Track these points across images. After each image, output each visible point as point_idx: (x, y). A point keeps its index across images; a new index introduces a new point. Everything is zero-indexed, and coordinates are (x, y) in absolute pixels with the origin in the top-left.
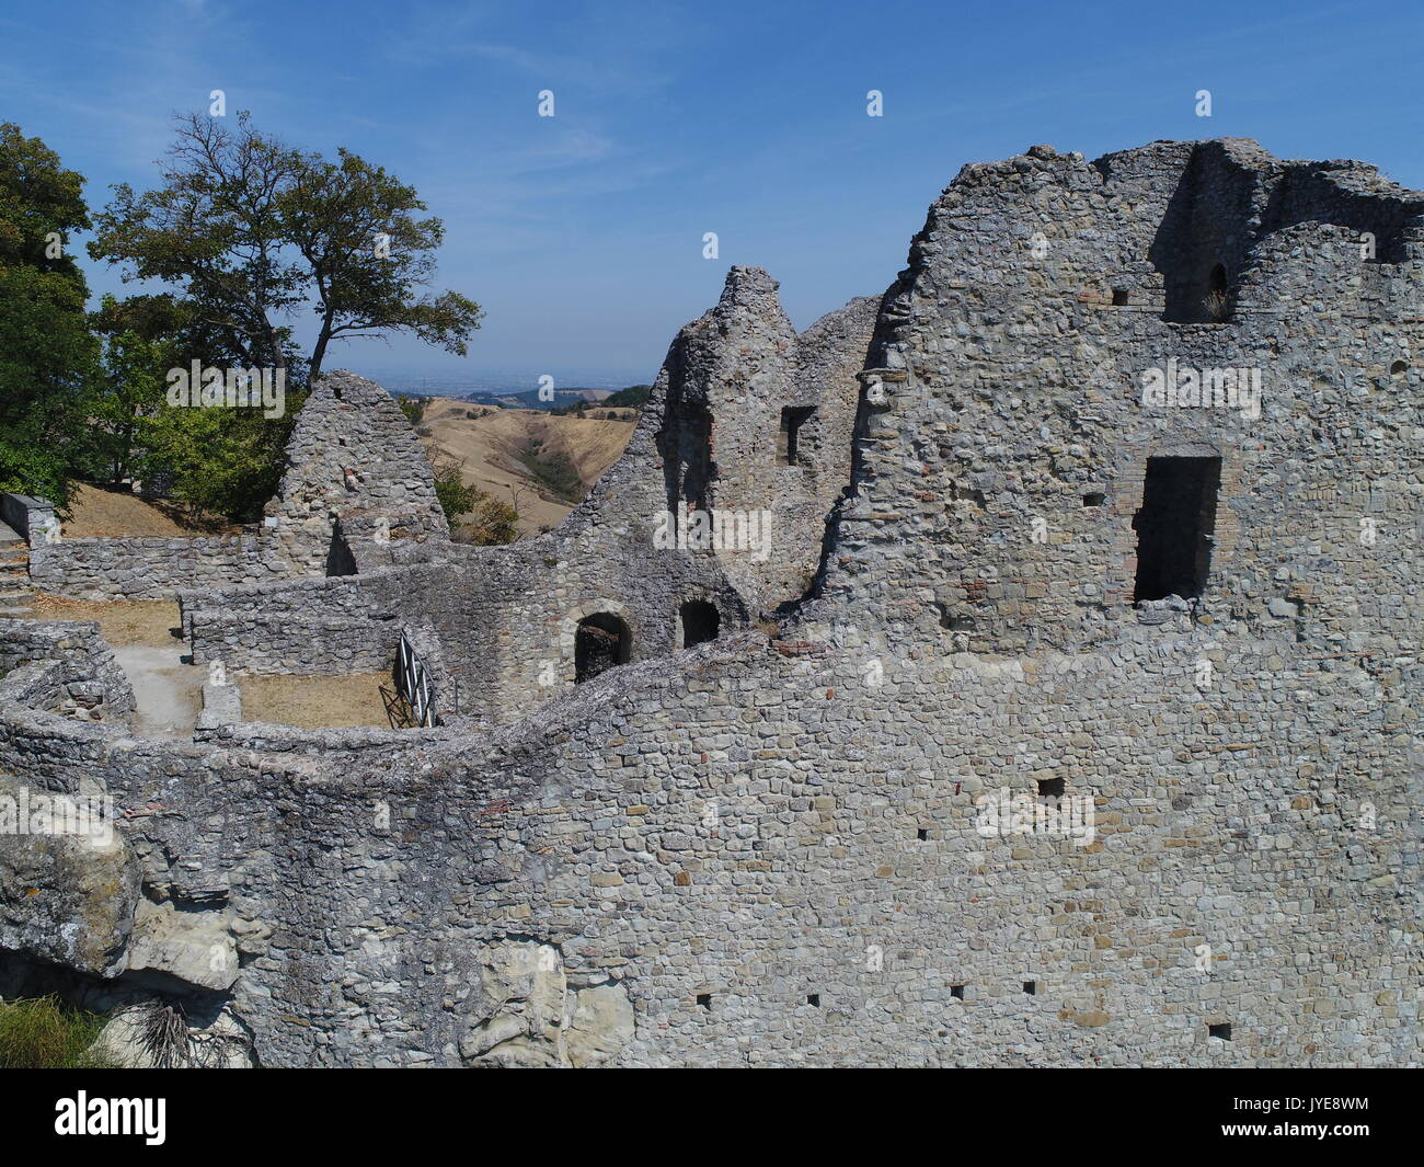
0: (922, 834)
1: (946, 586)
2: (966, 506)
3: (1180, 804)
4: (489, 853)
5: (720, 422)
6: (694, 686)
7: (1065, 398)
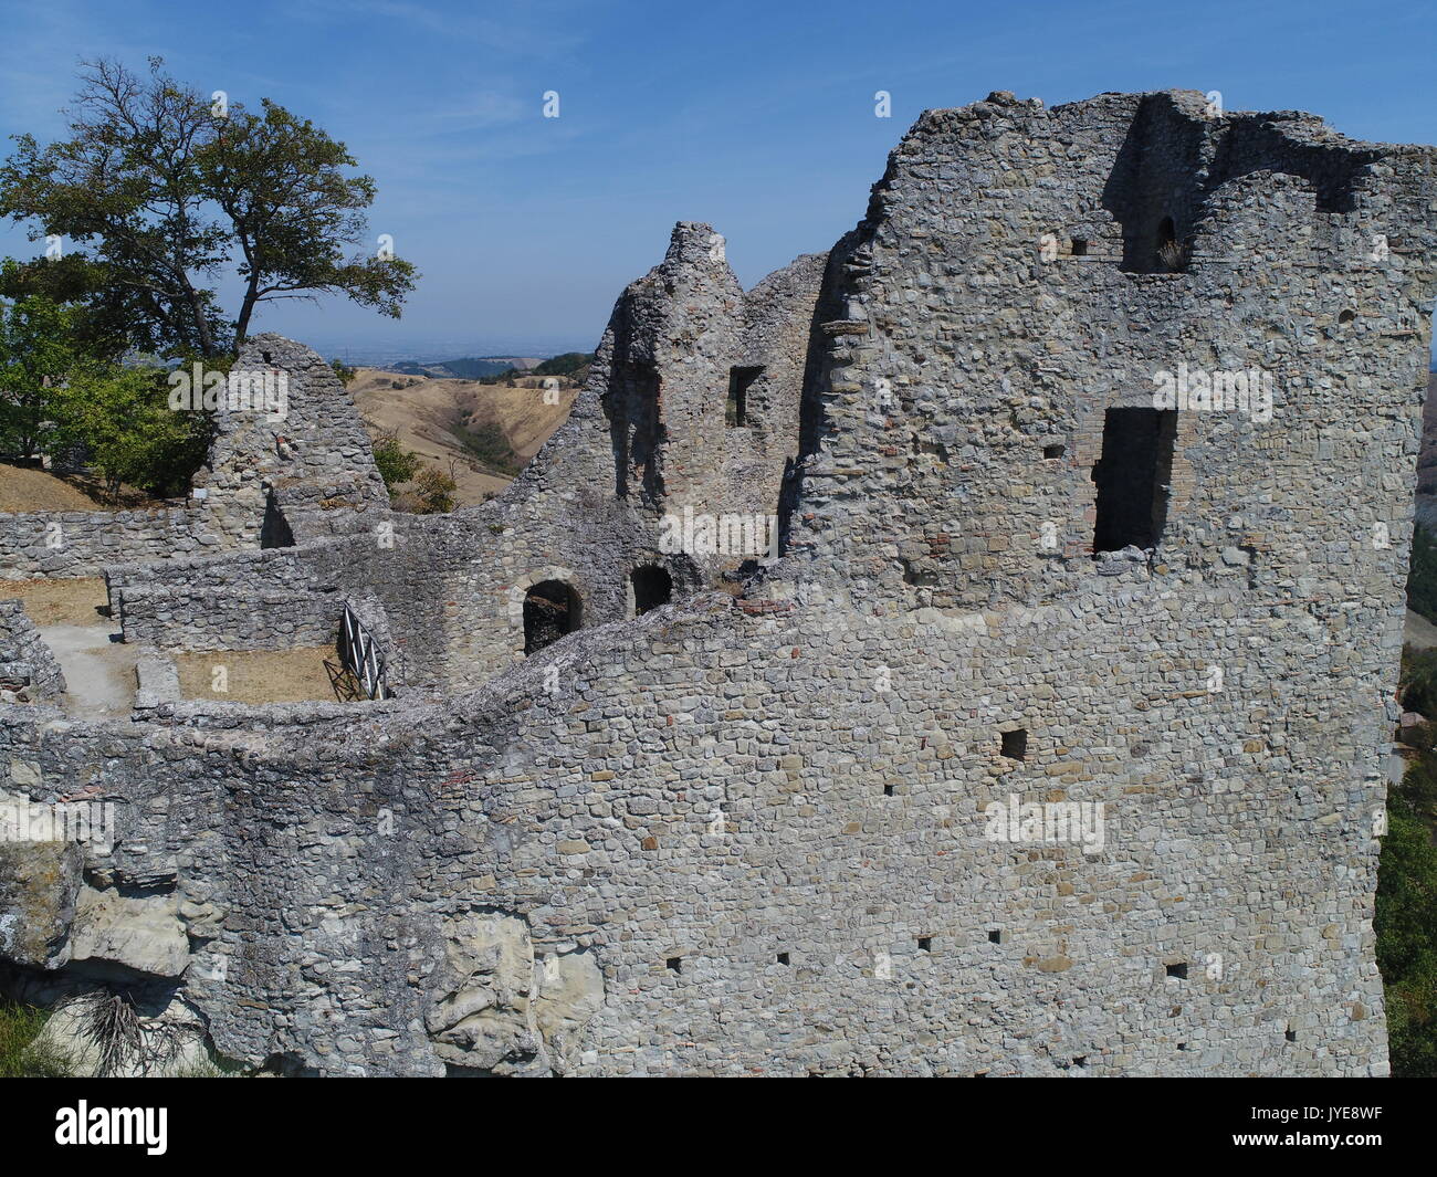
0: (888, 790)
1: (910, 542)
2: (929, 460)
3: (1138, 751)
4: (451, 825)
5: (669, 383)
6: (657, 647)
7: (1025, 348)
